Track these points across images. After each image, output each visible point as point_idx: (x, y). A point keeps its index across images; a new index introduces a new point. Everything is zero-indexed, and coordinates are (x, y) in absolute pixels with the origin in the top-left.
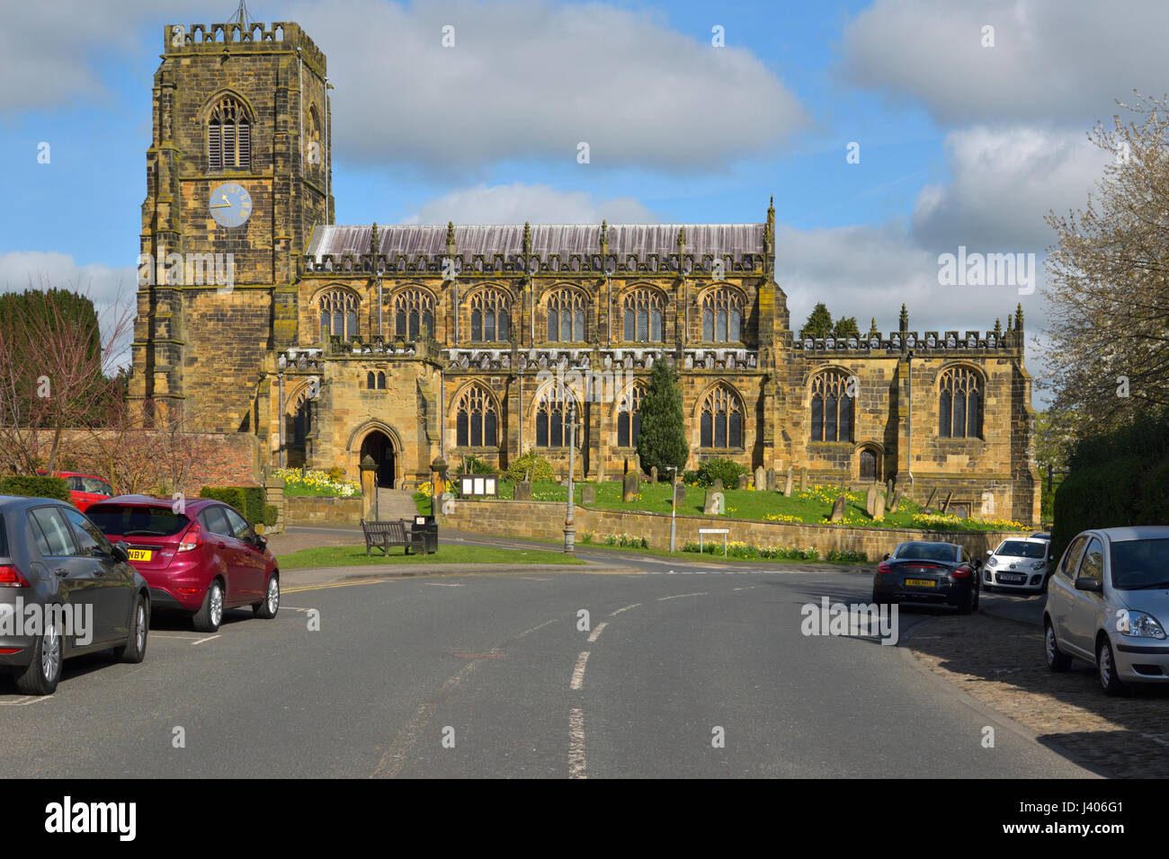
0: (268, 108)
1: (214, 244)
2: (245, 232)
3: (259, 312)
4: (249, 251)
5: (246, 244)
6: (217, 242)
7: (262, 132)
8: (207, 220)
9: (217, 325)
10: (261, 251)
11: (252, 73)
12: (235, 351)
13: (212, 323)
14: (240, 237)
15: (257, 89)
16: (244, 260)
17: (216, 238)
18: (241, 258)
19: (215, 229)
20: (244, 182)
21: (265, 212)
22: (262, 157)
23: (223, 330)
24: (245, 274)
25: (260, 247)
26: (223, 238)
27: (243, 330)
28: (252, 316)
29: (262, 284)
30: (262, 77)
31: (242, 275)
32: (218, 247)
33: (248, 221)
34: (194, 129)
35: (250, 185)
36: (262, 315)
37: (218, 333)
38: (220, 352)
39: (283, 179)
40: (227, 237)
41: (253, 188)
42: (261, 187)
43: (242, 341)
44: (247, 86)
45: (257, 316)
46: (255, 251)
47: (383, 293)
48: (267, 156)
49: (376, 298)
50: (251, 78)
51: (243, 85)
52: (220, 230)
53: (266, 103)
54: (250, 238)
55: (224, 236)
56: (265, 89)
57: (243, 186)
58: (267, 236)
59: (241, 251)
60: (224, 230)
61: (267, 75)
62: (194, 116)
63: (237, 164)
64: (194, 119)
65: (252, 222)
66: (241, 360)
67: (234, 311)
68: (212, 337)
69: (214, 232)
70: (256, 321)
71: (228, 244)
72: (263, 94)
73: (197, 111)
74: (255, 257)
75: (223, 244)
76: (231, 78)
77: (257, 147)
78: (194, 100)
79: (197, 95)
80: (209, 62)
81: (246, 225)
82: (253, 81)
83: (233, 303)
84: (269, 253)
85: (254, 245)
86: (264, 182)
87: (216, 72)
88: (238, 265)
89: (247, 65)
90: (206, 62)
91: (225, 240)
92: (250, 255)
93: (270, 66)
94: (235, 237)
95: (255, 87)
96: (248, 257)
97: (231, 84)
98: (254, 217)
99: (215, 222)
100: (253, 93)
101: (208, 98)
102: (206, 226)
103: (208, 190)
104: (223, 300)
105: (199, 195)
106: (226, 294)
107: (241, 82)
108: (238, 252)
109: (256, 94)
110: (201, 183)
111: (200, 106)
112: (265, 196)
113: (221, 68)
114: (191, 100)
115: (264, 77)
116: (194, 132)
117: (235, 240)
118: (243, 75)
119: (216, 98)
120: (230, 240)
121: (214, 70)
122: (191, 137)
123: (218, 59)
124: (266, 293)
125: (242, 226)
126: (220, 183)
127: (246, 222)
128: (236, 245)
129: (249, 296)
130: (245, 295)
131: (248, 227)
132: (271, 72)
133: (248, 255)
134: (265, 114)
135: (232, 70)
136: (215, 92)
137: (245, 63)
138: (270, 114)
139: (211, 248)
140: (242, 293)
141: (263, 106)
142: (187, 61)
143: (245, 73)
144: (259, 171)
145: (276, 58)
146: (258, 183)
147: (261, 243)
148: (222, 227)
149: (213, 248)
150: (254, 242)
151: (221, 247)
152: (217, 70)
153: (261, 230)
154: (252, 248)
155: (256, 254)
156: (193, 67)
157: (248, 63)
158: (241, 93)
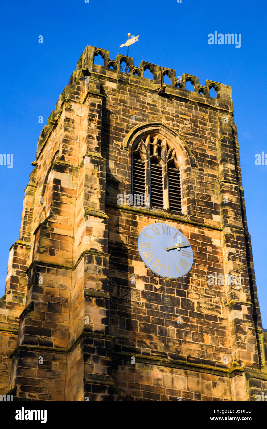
0: (207, 156)
1: (144, 294)
2: (186, 287)
4: (193, 314)
5: (187, 304)
6: (148, 293)
7: (202, 178)
8: (133, 261)
10: (209, 317)
11: (188, 118)
14: (179, 293)
15: (193, 135)
16: (186, 326)
17: (146, 287)
19: (145, 275)
20: (183, 227)
21: (210, 268)
22: (203, 204)
24: (187, 346)
25: (206, 312)
26: (156, 290)
29: (212, 364)
30: (199, 124)
31: (184, 346)
32: (149, 300)
33: (189, 275)
34: (120, 154)
35: (189, 232)
39: (236, 232)
40: (162, 289)
41: (193, 236)
42: (204, 238)
44: (182, 128)
46: (200, 316)
48: (209, 204)
50: (186, 122)
51: (178, 126)
52: (151, 277)
53: (204, 151)
54: (193, 297)
55: (158, 286)
56: (204, 138)
57: (180, 230)
58: (215, 300)
59: (181, 312)
60: (157, 279)
61: (205, 124)
62: (120, 140)
63: (166, 206)
64: (119, 143)
65: (194, 277)
69: (144, 279)
71: (163, 298)
72: (200, 141)
73: (124, 136)
74: (201, 324)
75: (157, 298)
76: (164, 115)
77: (197, 192)
78: (120, 124)
79: (123, 120)
80: (138, 93)
81: (186, 279)
82: (189, 125)
83: (173, 387)
84: (219, 322)
85: (199, 307)
86: (207, 233)
87: (146, 105)
88: (178, 331)
89: (181, 109)
90: (135, 92)
91: (158, 292)
92: (194, 320)
93: (207, 117)
94: (171, 291)
95: (191, 132)
96: (191, 322)
97: (164, 121)
98: (197, 271)
99: (146, 267)
100: (189, 136)
101: (137, 127)
102: (132, 269)
103: (135, 224)
104: (159, 380)
105: (123, 228)
106: (162, 371)
107: (175, 122)
108: (177, 312)
109: (193, 139)
110: (127, 214)
111: (127, 132)
112: (209, 249)
113: (152, 103)
114: (116, 123)
115: (201, 125)
116: (119, 157)
117: (173, 295)
118: (177, 116)
119: (146, 130)
120: (166, 294)
121: (145, 103)
122: (115, 161)
123: (148, 94)
124: (219, 379)
125: (181, 279)
126: (152, 220)
127: (187, 275)
128: (174, 302)
129: (196, 379)
130: (190, 378)
131: (188, 282)
132: (208, 123)
133: (191, 319)
134: (204, 161)
135: (165, 108)
136: (147, 123)
137: (180, 107)
138: (210, 162)
139: (139, 299)
140: (186, 374)
141: (201, 152)
142: (114, 86)
143: (180, 116)
144: (199, 219)
145: (213, 111)
146: (199, 231)
147: (207, 306)
148: (155, 275)
149: (143, 301)
150: (198, 303)
151: (153, 300)
152: (148, 104)
153: (206, 289)
154: (196, 311)
155: (202, 320)
156: (119, 92)
157: (184, 108)
158: (177, 133)
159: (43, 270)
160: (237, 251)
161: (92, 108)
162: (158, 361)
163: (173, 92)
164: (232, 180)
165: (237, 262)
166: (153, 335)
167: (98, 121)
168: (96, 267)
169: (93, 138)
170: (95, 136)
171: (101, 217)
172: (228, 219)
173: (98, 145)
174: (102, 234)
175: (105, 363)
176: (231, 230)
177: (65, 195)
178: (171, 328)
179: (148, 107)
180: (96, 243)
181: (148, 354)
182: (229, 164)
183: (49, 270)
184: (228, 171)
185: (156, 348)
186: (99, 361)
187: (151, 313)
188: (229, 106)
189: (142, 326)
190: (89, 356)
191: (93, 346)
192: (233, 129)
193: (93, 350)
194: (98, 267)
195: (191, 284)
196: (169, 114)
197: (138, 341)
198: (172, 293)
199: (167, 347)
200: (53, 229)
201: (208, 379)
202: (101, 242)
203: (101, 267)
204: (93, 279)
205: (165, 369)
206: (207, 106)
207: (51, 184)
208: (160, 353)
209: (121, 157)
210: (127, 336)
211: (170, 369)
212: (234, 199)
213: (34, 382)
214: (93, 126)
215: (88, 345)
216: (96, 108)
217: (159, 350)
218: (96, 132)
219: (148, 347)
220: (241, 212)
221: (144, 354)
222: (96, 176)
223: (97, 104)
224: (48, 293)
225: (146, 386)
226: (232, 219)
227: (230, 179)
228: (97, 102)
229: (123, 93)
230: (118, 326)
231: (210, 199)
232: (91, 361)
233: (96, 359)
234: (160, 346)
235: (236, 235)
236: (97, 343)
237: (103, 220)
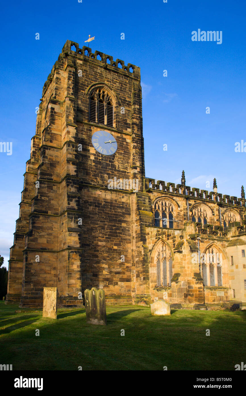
0: (127, 101)
1: (94, 161)
2: (113, 159)
3: (121, 206)
4: (116, 170)
5: (113, 166)
6: (96, 161)
8: (89, 147)
9: (95, 209)
10: (122, 172)
11: (118, 82)
12: (106, 226)
13: (92, 207)
14: (110, 161)
15: (120, 90)
16: (112, 175)
17: (95, 158)
18: (111, 173)
19: (95, 153)
20: (113, 133)
21: (124, 152)
22: (123, 123)
23: (99, 212)
25: (122, 170)
26: (99, 159)
27: (111, 214)
28: (118, 207)
29: (123, 190)
30: (123, 85)
32: (96, 164)
33: (115, 154)
34: (84, 97)
35: (116, 135)
36: (123, 207)
37: (96, 214)
38: (97, 226)
39: (137, 137)
40: (102, 159)
41: (118, 137)
43: (111, 221)
44: (115, 86)
45: (120, 207)
46: (119, 171)
47: (189, 206)
48: (126, 124)
49: (186, 208)
51: (113, 85)
52: (97, 154)
53: (125, 98)
54: (116, 163)
56: (126, 92)
57: (112, 135)
58: (126, 165)
59: (110, 169)
60: (100, 155)
61: (127, 86)
62: (84, 90)
63: (106, 123)
64: (83, 91)
65: (117, 155)
66: (110, 232)
67: (106, 202)
68: (91, 216)
69: (94, 155)
70: (119, 210)
71: (103, 163)
72: (123, 93)
73: (86, 88)
74: (119, 174)
75: (100, 163)
76: (106, 79)
77: (120, 118)
78: (84, 82)
79: (86, 80)
80: (93, 67)
81: (114, 156)
82: (118, 85)
83: (105, 197)
84: (127, 174)
85: (119, 168)
86: (124, 136)
87: (98, 74)
88: (108, 176)
89: (115, 77)
90: (92, 66)
91: (101, 161)
92: (116, 172)
93: (127, 82)
94: (107, 161)
95: (119, 88)
96: (115, 173)
97: (106, 82)
98: (118, 153)
99: (95, 150)
100: (118, 91)
101: (92, 84)
102: (89, 151)
103: (91, 130)
104: (99, 195)
105: (85, 132)
106: (101, 191)
107: (112, 83)
108: (109, 169)
109: (120, 92)
110: (87, 126)
111: (88, 86)
112: (125, 143)
113: (100, 73)
114: (82, 81)
115: (124, 86)
116: (83, 98)
117: (107, 162)
118: (113, 80)
119: (97, 86)
120: (104, 162)
121: (97, 72)
122: (81, 100)
123: (99, 68)
124: (125, 195)
125: (111, 156)
126: (99, 129)
127: (114, 154)
128: (108, 165)
129: (115, 195)
130: (113, 194)
131: (114, 157)
132: (128, 85)
133: (115, 172)
134: (125, 103)
135: (107, 76)
136: (97, 83)
137: (114, 76)
138: (127, 104)
139: (92, 163)
140: (111, 193)
141: (124, 99)
142: (81, 62)
143: (114, 80)
144: (121, 130)
145: (131, 79)
146: (120, 135)
147: (122, 167)
148: (99, 153)
149: (93, 164)
150: (118, 166)
151: (98, 164)
152: (99, 73)
153: (122, 160)
154: (117, 169)
155: (119, 173)
156: (84, 66)
157: (116, 76)
158: (112, 89)
159: (47, 149)
160: (137, 145)
161: (70, 73)
162: (100, 188)
163: (111, 68)
164: (138, 113)
165: (137, 149)
166: (98, 178)
167: (73, 80)
168: (72, 149)
169: (70, 89)
170: (71, 87)
171: (74, 127)
172: (134, 131)
173: (73, 92)
174: (75, 134)
175: (76, 187)
176: (135, 136)
177: (57, 115)
178: (105, 175)
179: (99, 74)
180: (72, 138)
181: (95, 185)
182: (137, 106)
183: (50, 149)
184: (136, 109)
185: (99, 183)
186: (74, 187)
187: (97, 169)
188: (138, 77)
189: (93, 174)
190: (69, 185)
191: (71, 181)
192: (140, 89)
193: (71, 183)
194: (73, 148)
195: (115, 158)
196: (109, 79)
197: (91, 180)
198: (106, 161)
199: (103, 183)
200: (51, 131)
201: (121, 195)
202: (74, 137)
203: (74, 149)
204: (70, 154)
205: (102, 191)
206: (128, 77)
207: (50, 110)
208: (100, 185)
209: (85, 99)
210: (86, 178)
211: (104, 191)
212: (137, 122)
213: (45, 193)
214: (70, 82)
215: (69, 181)
216: (72, 73)
217: (100, 183)
218: (72, 85)
219: (95, 182)
220: (140, 128)
221: (93, 185)
222: (71, 107)
223: (72, 71)
224: (50, 159)
225: (94, 197)
226: (136, 131)
227: (137, 112)
228: (73, 70)
229: (86, 66)
230: (82, 174)
231: (127, 121)
232: (70, 187)
233: (72, 186)
234: (101, 182)
235: (137, 138)
236: (72, 180)
237: (75, 128)
